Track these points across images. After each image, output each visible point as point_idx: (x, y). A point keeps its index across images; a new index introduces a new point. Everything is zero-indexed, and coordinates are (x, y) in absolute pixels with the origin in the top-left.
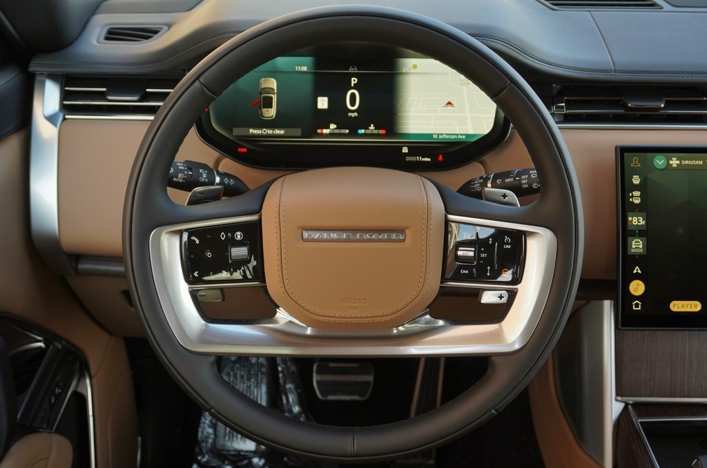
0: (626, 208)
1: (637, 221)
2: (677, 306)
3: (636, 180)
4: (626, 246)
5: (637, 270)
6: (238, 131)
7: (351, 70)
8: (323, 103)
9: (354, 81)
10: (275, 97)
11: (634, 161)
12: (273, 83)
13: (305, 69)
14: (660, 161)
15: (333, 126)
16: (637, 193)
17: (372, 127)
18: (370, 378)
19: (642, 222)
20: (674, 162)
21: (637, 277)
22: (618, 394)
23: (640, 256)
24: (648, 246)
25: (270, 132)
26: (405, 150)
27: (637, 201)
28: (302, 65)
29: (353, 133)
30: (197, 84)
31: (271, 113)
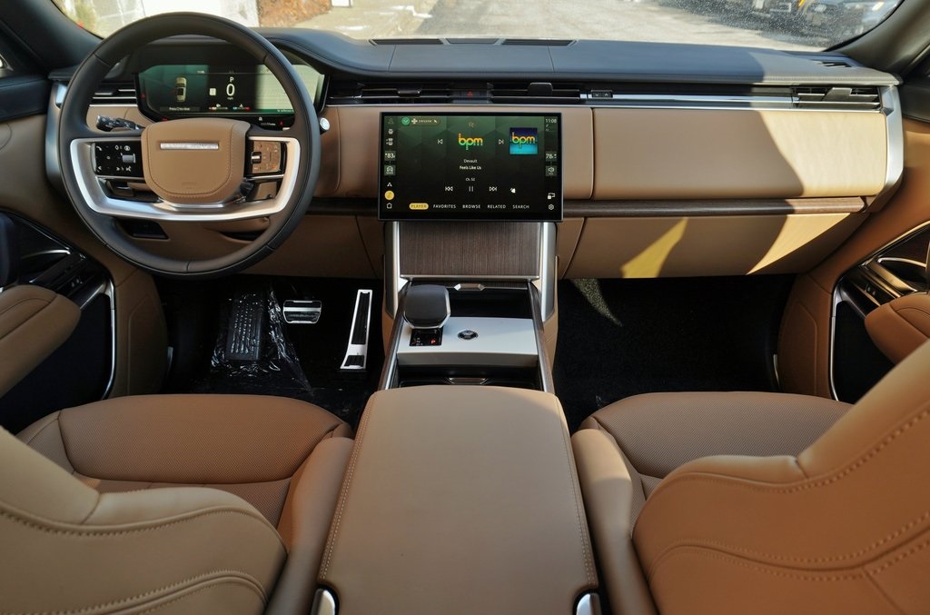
0: (383, 148)
1: (390, 155)
2: (414, 206)
3: (391, 132)
4: (382, 170)
5: (390, 185)
6: (162, 109)
7: (230, 73)
8: (213, 92)
9: (232, 79)
10: (185, 89)
11: (390, 121)
12: (184, 81)
13: (203, 72)
14: (405, 121)
15: (218, 105)
16: (391, 139)
17: (241, 106)
18: (319, 310)
19: (393, 156)
20: (414, 121)
21: (389, 189)
22: (401, 273)
23: (392, 176)
24: (396, 170)
25: (181, 109)
26: (261, 119)
27: (391, 144)
28: (202, 70)
29: (230, 109)
30: (94, 56)
31: (183, 98)
